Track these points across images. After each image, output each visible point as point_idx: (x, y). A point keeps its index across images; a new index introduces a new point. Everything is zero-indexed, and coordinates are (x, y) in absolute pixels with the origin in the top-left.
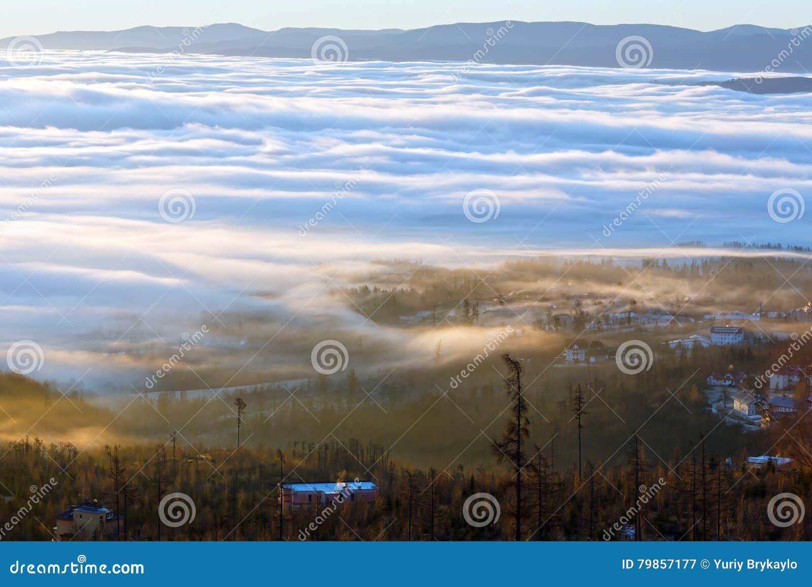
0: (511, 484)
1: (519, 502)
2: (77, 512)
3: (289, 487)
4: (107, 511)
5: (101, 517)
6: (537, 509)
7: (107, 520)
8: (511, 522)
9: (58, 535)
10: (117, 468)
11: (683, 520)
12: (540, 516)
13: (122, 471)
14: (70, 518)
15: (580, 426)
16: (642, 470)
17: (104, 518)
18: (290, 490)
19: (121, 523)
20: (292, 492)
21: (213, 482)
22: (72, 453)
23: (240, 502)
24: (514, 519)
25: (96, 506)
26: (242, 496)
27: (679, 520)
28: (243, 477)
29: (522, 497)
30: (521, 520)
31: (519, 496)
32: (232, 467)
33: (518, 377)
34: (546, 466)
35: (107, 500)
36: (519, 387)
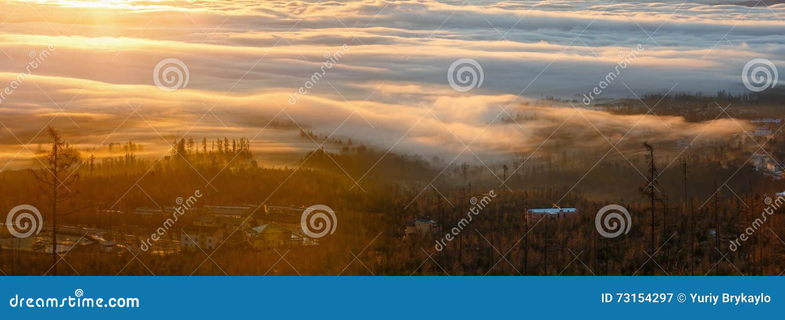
0: (649, 209)
1: (653, 218)
2: (417, 223)
3: (531, 210)
4: (433, 222)
5: (430, 225)
6: (663, 222)
7: (434, 227)
8: (649, 228)
9: (407, 234)
10: (439, 200)
11: (742, 226)
12: (665, 225)
13: (442, 202)
14: (414, 225)
15: (686, 179)
16: (719, 201)
17: (432, 226)
18: (531, 212)
19: (441, 229)
20: (532, 213)
21: (490, 208)
22: (415, 192)
23: (505, 218)
24: (651, 227)
25: (428, 219)
26: (506, 215)
27: (740, 226)
28: (506, 205)
29: (655, 216)
30: (654, 227)
31: (653, 215)
32: (501, 200)
33: (652, 154)
34: (667, 199)
35: (434, 216)
36: (652, 159)
